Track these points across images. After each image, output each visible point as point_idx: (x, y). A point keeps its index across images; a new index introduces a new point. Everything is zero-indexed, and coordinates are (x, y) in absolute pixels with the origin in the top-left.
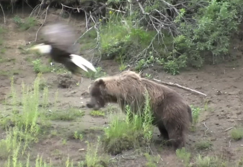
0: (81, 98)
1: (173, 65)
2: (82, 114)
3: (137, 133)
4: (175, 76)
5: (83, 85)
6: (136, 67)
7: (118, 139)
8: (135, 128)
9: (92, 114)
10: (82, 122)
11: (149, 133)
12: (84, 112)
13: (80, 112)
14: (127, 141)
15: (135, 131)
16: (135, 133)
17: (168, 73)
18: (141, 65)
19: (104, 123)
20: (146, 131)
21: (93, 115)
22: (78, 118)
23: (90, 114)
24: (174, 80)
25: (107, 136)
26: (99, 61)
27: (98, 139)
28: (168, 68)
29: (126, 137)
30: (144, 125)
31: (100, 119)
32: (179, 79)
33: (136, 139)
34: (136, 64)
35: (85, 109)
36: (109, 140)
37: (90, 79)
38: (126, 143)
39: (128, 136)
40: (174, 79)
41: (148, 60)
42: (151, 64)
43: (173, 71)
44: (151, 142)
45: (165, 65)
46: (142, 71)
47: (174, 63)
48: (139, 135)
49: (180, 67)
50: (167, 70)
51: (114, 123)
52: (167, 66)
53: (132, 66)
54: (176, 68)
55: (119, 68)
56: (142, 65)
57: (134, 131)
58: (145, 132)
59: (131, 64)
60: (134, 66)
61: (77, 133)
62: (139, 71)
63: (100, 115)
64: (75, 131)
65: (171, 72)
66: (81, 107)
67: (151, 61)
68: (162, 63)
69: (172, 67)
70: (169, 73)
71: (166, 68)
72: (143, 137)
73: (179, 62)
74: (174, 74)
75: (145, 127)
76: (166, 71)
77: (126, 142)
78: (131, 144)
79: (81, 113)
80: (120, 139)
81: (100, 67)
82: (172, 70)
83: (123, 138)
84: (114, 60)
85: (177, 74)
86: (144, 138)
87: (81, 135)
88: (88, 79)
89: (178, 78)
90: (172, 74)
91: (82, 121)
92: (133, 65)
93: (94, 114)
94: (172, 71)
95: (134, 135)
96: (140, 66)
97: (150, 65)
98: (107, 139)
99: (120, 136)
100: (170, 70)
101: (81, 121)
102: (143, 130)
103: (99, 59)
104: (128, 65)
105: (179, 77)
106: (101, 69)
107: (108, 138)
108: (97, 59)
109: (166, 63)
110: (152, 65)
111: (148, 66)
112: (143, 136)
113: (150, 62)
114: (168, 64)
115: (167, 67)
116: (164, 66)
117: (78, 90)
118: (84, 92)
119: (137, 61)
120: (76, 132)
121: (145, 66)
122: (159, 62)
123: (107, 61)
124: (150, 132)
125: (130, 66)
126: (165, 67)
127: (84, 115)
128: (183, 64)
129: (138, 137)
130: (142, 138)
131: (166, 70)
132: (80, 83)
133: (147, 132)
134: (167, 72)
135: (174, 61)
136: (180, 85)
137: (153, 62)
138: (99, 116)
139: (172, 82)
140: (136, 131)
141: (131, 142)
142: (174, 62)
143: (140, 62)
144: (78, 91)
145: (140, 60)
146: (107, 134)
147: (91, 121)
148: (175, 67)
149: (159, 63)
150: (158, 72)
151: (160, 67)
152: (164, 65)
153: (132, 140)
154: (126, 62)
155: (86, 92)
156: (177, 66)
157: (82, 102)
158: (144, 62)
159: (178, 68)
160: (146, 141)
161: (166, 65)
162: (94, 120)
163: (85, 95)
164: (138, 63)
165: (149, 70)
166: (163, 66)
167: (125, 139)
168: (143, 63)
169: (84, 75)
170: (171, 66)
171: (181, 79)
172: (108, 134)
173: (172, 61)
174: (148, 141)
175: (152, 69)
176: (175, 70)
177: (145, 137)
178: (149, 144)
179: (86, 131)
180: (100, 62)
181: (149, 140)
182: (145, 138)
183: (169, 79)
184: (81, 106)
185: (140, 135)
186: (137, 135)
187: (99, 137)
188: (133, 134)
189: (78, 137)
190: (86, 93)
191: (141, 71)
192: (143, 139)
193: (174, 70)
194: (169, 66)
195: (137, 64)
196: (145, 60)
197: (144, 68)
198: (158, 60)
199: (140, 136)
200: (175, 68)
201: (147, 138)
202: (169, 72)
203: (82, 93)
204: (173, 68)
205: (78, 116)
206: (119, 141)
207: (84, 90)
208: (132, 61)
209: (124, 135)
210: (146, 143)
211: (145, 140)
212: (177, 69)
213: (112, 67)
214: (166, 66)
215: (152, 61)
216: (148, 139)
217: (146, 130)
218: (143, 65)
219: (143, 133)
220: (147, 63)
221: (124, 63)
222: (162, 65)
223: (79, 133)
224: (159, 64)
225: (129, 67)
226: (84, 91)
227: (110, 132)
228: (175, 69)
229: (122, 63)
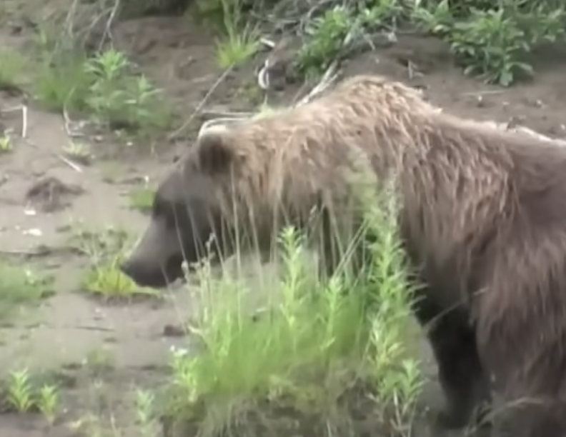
0: (31, 212)
1: (496, 34)
2: (42, 289)
3: (341, 373)
4: (511, 90)
5: (34, 147)
6: (305, 47)
7: (244, 402)
8: (332, 347)
9: (95, 287)
10: (42, 326)
11: (404, 371)
12: (52, 279)
13: (32, 282)
14: (290, 412)
15: (331, 365)
16: (330, 375)
17: (472, 74)
18: (333, 35)
19: (162, 330)
20: (388, 361)
21: (97, 295)
22: (23, 310)
23: (83, 291)
24: (505, 108)
25: (186, 391)
26: (109, 23)
27: (142, 408)
28: (472, 51)
29: (285, 396)
30: (380, 328)
31: (138, 310)
32: (535, 105)
33: (340, 401)
34: (307, 34)
35: (57, 266)
36: (200, 409)
37: (66, 115)
38: (289, 426)
39: (294, 389)
40: (505, 103)
41: (367, 12)
42: (384, 33)
43: (502, 65)
44: (417, 418)
45: (457, 36)
46: (338, 67)
47: (506, 22)
48: (351, 384)
49: (534, 40)
50: (467, 61)
51: (222, 323)
52: (470, 40)
53: (283, 43)
54: (517, 47)
55: (216, 55)
56: (335, 39)
57: (327, 363)
58: (386, 368)
59: (279, 32)
60: (297, 44)
61: (26, 383)
62: (324, 66)
63: (135, 295)
64: (16, 370)
65: (490, 67)
66: (29, 256)
67: (380, 16)
68: (440, 23)
69: (493, 44)
70: (479, 77)
71: (462, 50)
72: (375, 393)
73: (529, 16)
74: (507, 78)
75: (383, 339)
76: (464, 66)
77: (286, 421)
78: (316, 429)
79: (35, 285)
80: (255, 402)
81: (118, 50)
82: (495, 57)
83: (272, 395)
84: (188, 17)
85: (520, 78)
86: (377, 400)
87: (47, 390)
88: (56, 118)
89: (525, 102)
90: (497, 82)
91: (46, 323)
92: (290, 39)
93: (101, 285)
94: (496, 64)
95: (328, 383)
96: (326, 44)
97: (376, 35)
98: (188, 406)
99: (256, 390)
100: (482, 57)
101: (37, 326)
102: (374, 358)
103: (109, 15)
104: (264, 40)
105: (529, 92)
106: (124, 63)
107: (192, 398)
108: (99, 11)
109: (459, 25)
110: (391, 36)
111: (368, 38)
112: (370, 386)
113: (378, 22)
114: (471, 29)
115: (469, 44)
116: (451, 42)
117: (8, 172)
118: (41, 179)
119: (309, 14)
120: (21, 376)
121: (352, 41)
122: (424, 17)
123: (152, 19)
124: (409, 365)
125: (271, 44)
126: (455, 44)
127: (52, 294)
128: (553, 27)
129: (347, 391)
130: (371, 396)
131: (462, 61)
132: (16, 136)
133: (396, 368)
134: (467, 71)
135: (501, 11)
136: (540, 131)
137: (394, 19)
138: (130, 301)
139: (499, 120)
140: (336, 362)
141: (315, 418)
142: (503, 18)
143: (326, 24)
144: (7, 176)
145: (328, 13)
146: (189, 381)
147: (94, 324)
148: (506, 44)
149: (426, 23)
150: (421, 71)
151: (432, 46)
152: (449, 33)
153: (317, 410)
154: (254, 21)
155: (53, 180)
156: (518, 38)
157: (36, 232)
158: (348, 22)
159: (527, 47)
160: (390, 413)
161: (462, 32)
162: (104, 315)
163: (47, 194)
164: (316, 28)
165: (377, 61)
166: (447, 39)
167: (283, 405)
168: (340, 24)
169: (36, 97)
170: (489, 35)
171: (544, 106)
172: (195, 382)
173: (491, 12)
174: (398, 414)
175: (392, 56)
176: (510, 60)
177: (382, 391)
178: (408, 427)
179: (71, 373)
180: (112, 26)
181: (405, 407)
182: (385, 398)
183: (481, 105)
184: (30, 247)
185: (359, 380)
186: (344, 384)
187: (144, 397)
188: (320, 377)
189: (30, 403)
190: (52, 185)
191: (328, 73)
192: (372, 403)
193: (507, 57)
194: (479, 38)
195: (311, 31)
196: (354, 9)
197: (346, 52)
198: (422, 10)
199: (356, 388)
200: (510, 49)
201: (392, 400)
202: (479, 71)
203: (29, 185)
204: (498, 50)
205: (20, 299)
206: (252, 415)
207: (38, 171)
208: (281, 15)
209: (277, 382)
210: (392, 422)
211: (386, 410)
212: (519, 55)
213: (176, 53)
214: (463, 38)
215: (388, 14)
216: (400, 401)
217: (389, 356)
218: (342, 36)
219: (375, 372)
220: (365, 25)
221: (242, 24)
222: (441, 35)
223: (36, 381)
224: (426, 29)
225: (269, 49)
226: (38, 175)
227: (205, 371)
228: (509, 53)
229: (231, 30)
